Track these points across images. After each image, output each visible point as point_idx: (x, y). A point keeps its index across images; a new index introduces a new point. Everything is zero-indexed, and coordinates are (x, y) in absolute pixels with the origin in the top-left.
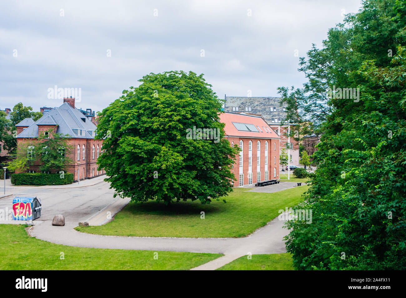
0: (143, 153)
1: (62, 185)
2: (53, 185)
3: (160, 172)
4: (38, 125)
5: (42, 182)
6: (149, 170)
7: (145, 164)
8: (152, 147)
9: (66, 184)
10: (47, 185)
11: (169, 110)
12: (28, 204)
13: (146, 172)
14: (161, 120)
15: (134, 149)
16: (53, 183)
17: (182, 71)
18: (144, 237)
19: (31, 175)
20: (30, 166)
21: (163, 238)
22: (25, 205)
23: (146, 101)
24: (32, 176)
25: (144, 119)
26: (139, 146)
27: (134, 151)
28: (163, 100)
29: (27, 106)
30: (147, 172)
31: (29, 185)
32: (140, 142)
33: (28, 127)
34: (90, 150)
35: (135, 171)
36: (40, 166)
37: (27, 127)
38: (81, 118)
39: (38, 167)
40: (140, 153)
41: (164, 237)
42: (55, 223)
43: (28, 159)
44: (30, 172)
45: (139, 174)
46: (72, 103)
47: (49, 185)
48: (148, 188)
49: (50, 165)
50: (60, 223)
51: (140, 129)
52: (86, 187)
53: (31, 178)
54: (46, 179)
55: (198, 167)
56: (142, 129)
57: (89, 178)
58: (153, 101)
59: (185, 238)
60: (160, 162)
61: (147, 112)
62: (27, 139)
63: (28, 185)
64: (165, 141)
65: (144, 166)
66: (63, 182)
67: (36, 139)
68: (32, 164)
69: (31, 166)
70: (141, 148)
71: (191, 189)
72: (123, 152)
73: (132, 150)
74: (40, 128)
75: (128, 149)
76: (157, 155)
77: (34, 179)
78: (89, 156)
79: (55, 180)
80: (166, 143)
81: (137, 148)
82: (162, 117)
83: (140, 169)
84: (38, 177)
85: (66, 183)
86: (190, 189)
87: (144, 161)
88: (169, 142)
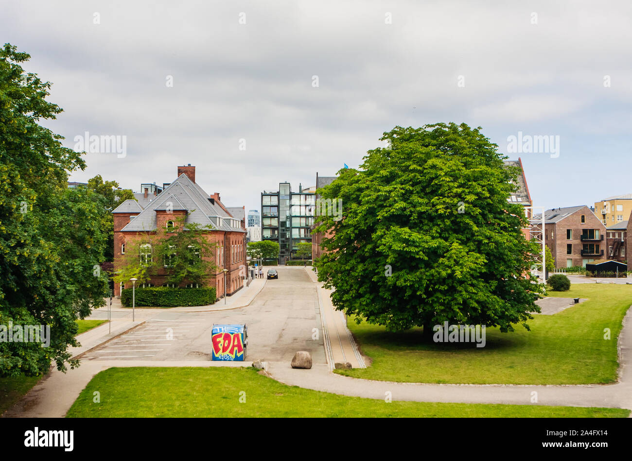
0: (421, 253)
1: (202, 305)
2: (189, 306)
3: (447, 283)
4: (157, 211)
5: (172, 301)
6: (428, 280)
7: (423, 270)
8: (434, 244)
9: (207, 305)
10: (180, 306)
11: (456, 184)
12: (237, 336)
13: (425, 282)
14: (448, 200)
15: (407, 247)
16: (189, 302)
17: (453, 123)
18: (463, 384)
19: (155, 291)
20: (151, 276)
21: (493, 385)
22: (232, 336)
23: (414, 171)
24: (157, 292)
25: (415, 198)
26: (414, 242)
27: (407, 250)
28: (446, 169)
29: (110, 181)
30: (427, 283)
31: (152, 306)
32: (415, 236)
33: (139, 213)
34: (230, 250)
35: (405, 281)
36: (168, 275)
37: (137, 214)
38: (208, 199)
39: (165, 277)
40: (417, 253)
41: (495, 385)
42: (297, 363)
43: (146, 265)
44: (149, 285)
45: (411, 286)
46: (191, 175)
47: (183, 306)
48: (423, 309)
49: (186, 274)
50: (306, 365)
51: (410, 216)
52: (240, 308)
53: (154, 295)
54: (178, 297)
55: (497, 275)
56: (415, 216)
57: (229, 295)
58: (425, 171)
59: (527, 386)
60: (450, 267)
61: (418, 188)
62: (141, 233)
63: (149, 306)
64: (449, 234)
65: (421, 273)
66: (203, 301)
67: (154, 233)
68: (155, 273)
69: (153, 277)
70: (418, 244)
71: (492, 309)
72: (388, 251)
73: (404, 248)
74: (159, 216)
75: (397, 246)
76: (444, 257)
77: (160, 297)
78: (228, 259)
79: (192, 298)
80: (451, 238)
81: (411, 246)
82: (448, 197)
83: (415, 278)
84: (166, 293)
85: (207, 302)
86: (489, 309)
87: (420, 266)
88: (455, 235)
